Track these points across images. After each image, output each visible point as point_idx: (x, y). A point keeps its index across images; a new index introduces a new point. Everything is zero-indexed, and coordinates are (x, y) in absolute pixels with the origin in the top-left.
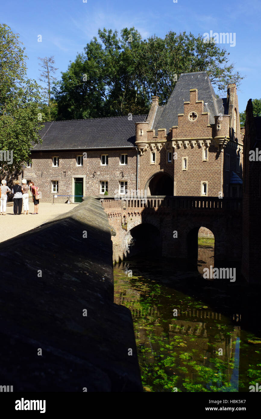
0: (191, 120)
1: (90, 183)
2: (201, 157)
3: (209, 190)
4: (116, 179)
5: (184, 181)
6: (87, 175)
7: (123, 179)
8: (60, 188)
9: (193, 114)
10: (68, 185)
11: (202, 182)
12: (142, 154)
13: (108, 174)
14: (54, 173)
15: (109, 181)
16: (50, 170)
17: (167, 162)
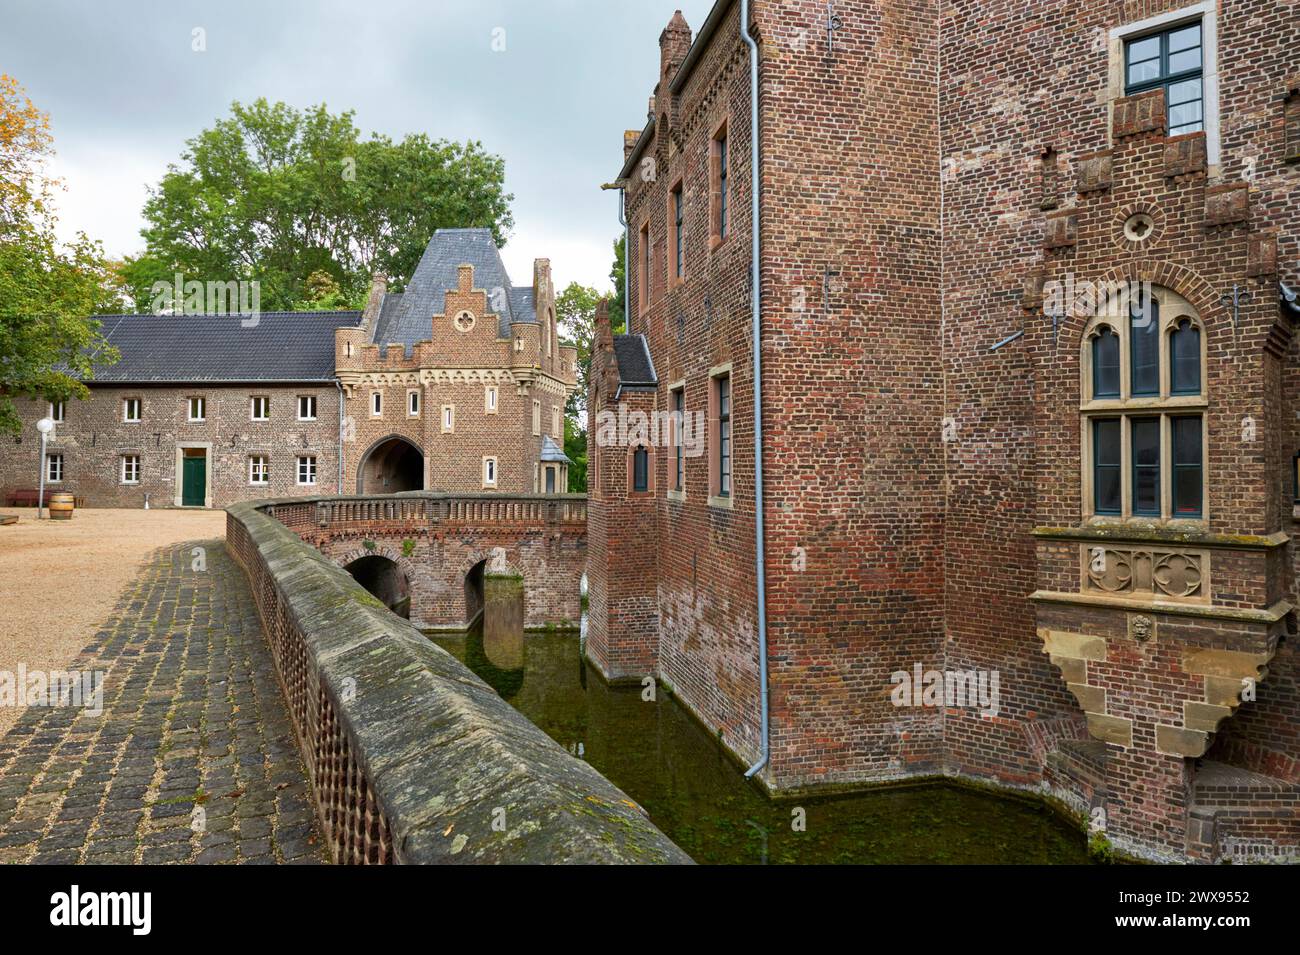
0: (460, 328)
1: (224, 459)
2: (482, 406)
3: (500, 474)
4: (290, 450)
5: (446, 457)
6: (215, 441)
7: (305, 452)
8: (143, 473)
9: (465, 315)
10: (165, 465)
11: (485, 458)
12: (350, 395)
13: (268, 441)
14: (127, 437)
15: (270, 456)
16: (117, 431)
17: (407, 416)
